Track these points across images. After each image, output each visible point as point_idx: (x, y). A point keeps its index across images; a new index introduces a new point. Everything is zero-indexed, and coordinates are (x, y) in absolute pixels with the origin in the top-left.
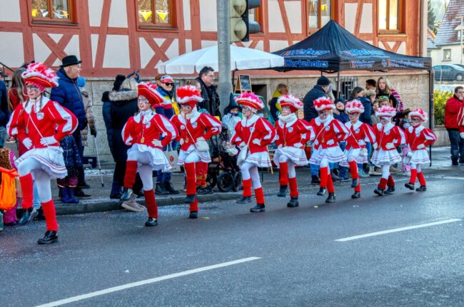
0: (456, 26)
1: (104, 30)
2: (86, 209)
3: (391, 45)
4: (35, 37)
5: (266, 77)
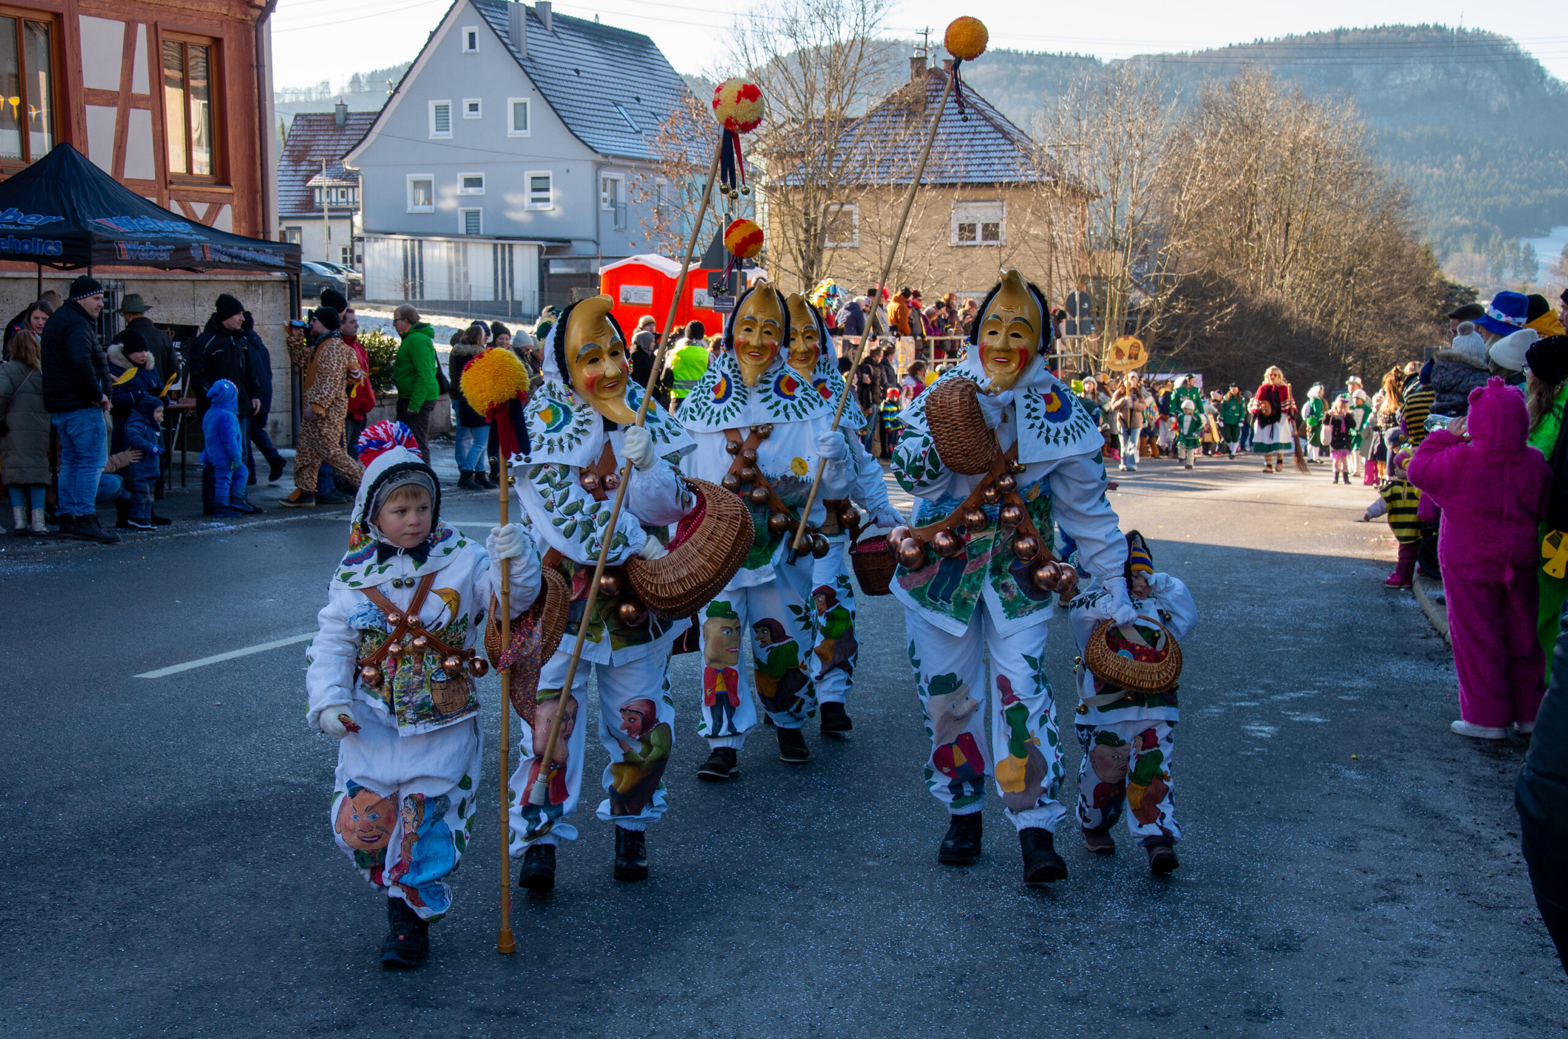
0: (309, 178)
3: (200, 210)
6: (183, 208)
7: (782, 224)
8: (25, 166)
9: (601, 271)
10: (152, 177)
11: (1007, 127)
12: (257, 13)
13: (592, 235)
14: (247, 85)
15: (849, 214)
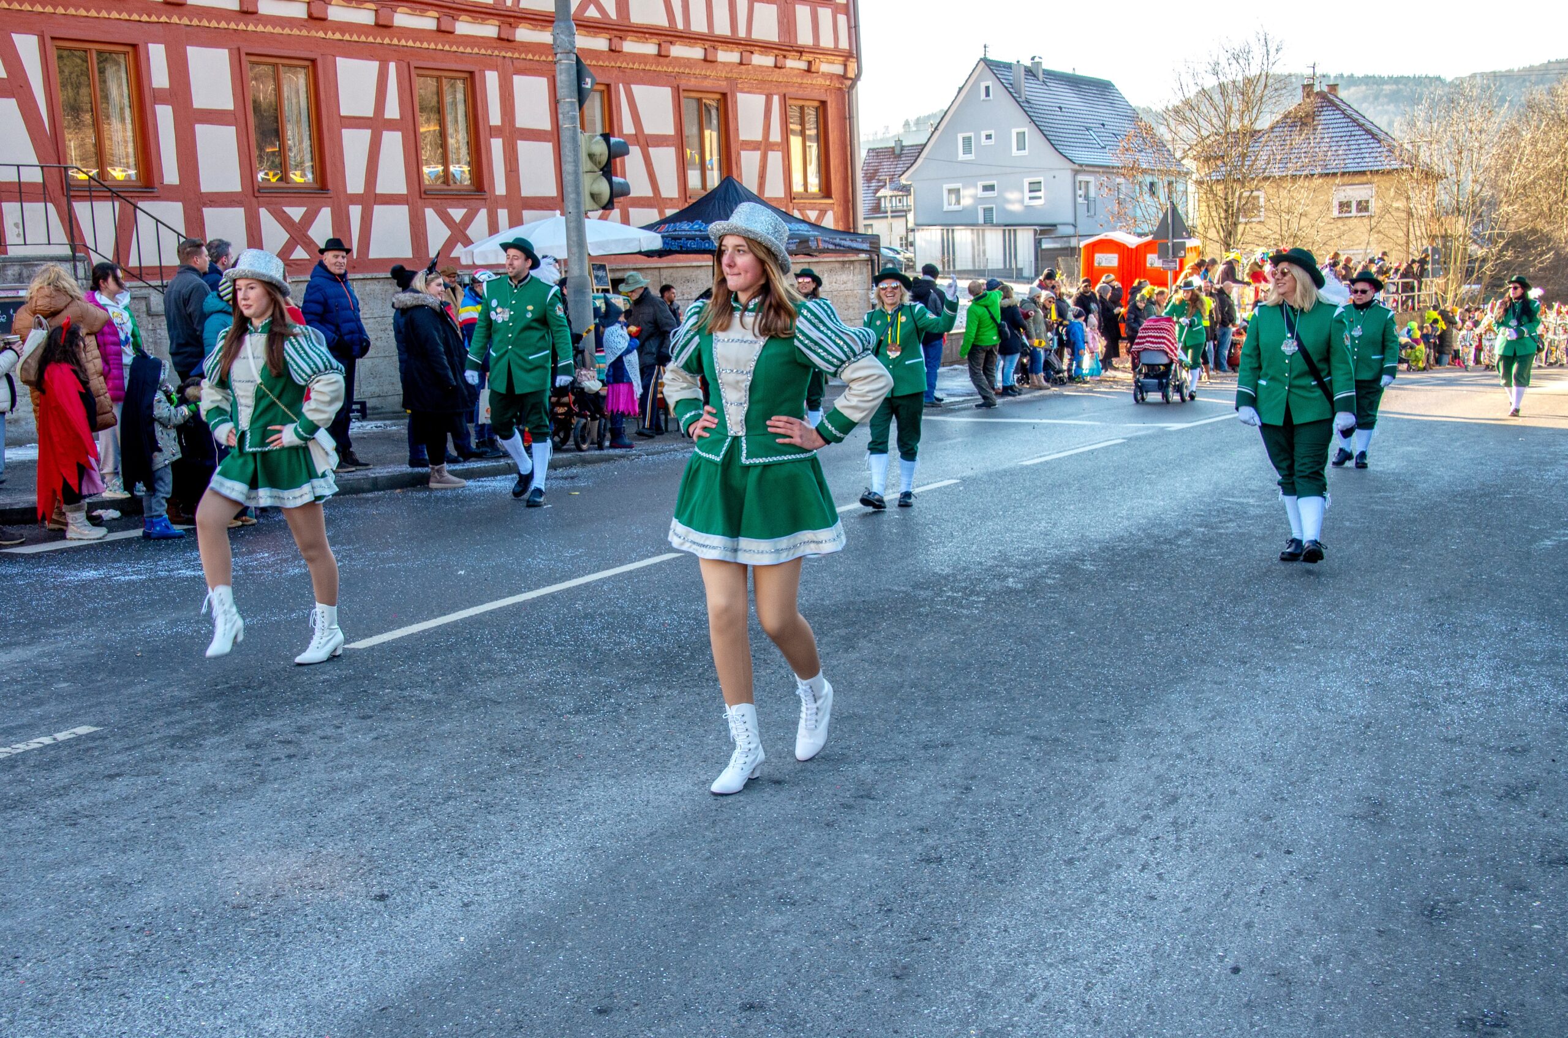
0: (877, 191)
1: (371, 199)
2: (376, 485)
3: (812, 215)
4: (263, 213)
5: (626, 266)
6: (802, 215)
7: (1208, 206)
8: (704, 193)
9: (1082, 244)
10: (782, 195)
11: (1375, 130)
12: (848, 83)
13: (1071, 220)
14: (843, 131)
15: (1258, 197)
